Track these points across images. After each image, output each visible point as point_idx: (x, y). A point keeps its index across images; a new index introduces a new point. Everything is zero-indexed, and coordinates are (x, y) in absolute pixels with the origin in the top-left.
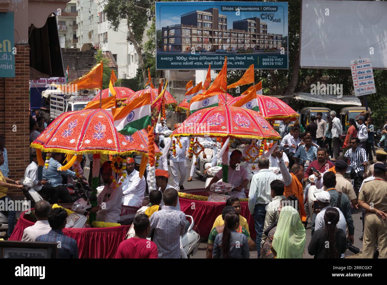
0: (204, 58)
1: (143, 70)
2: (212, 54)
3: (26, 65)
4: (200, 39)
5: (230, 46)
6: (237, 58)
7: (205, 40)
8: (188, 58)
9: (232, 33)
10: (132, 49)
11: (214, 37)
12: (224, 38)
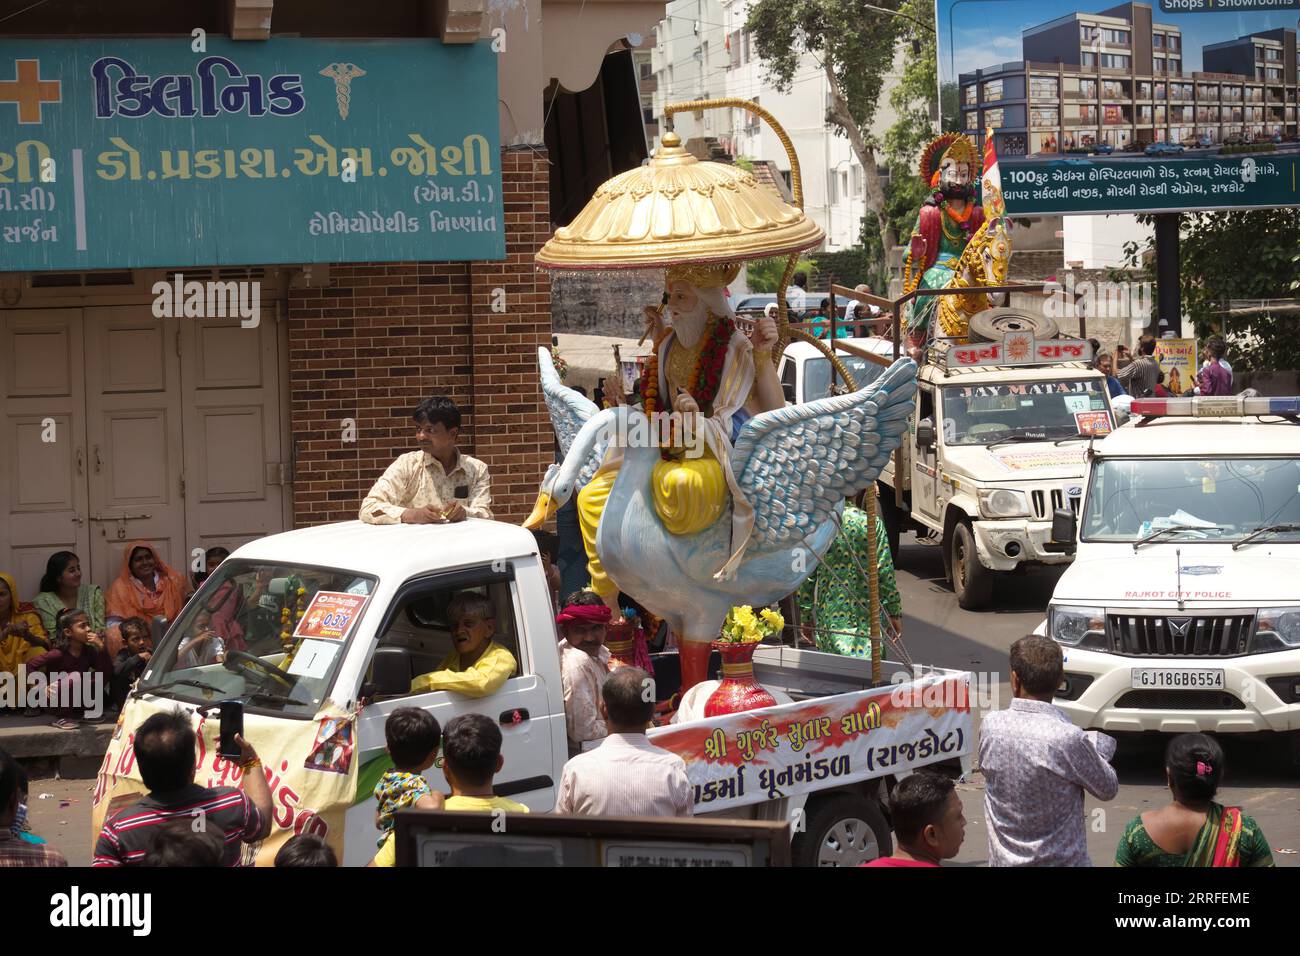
0: (1106, 174)
1: (880, 221)
2: (1134, 160)
3: (539, 218)
4: (1092, 108)
5: (1194, 129)
6: (1219, 171)
7: (1106, 112)
8: (1050, 177)
9: (1200, 85)
10: (841, 151)
11: (1138, 102)
12: (1173, 102)
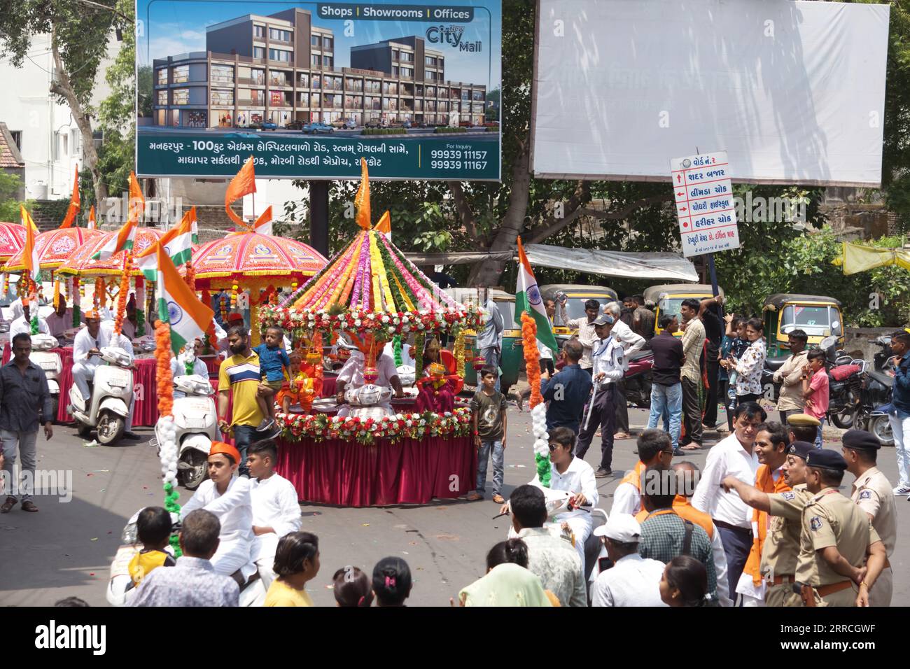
0: (270, 146)
1: (94, 176)
2: (293, 136)
4: (261, 93)
5: (342, 113)
6: (362, 148)
7: (272, 96)
8: (225, 146)
9: (348, 78)
10: (64, 116)
11: (298, 89)
12: (326, 91)
